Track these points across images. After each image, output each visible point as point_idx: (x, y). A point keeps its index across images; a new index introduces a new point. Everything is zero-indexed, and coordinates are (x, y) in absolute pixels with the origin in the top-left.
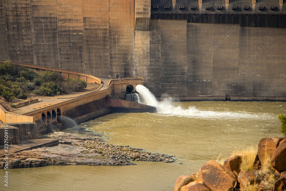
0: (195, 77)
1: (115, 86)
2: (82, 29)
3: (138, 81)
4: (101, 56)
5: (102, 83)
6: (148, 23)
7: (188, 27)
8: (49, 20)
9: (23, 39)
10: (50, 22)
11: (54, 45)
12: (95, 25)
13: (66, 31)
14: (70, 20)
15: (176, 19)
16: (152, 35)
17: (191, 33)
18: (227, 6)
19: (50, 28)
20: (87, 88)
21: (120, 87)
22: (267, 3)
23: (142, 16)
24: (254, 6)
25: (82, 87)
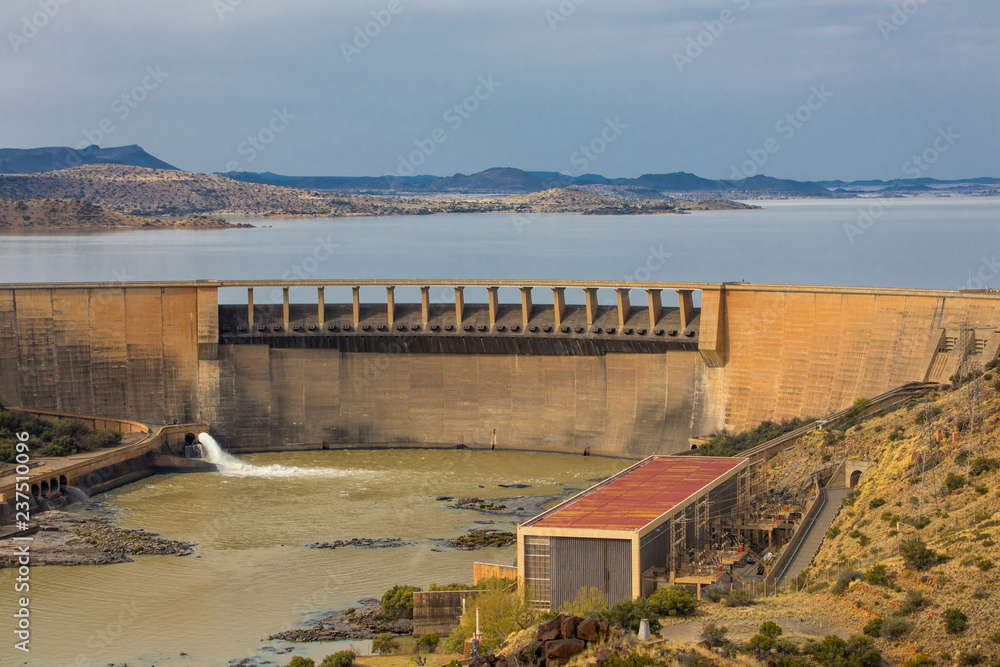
0: (282, 420)
1: (170, 436)
2: (125, 359)
3: (202, 427)
4: (152, 395)
5: (150, 431)
6: (215, 350)
7: (270, 353)
8: (78, 350)
9: (42, 376)
10: (81, 352)
11: (86, 383)
12: (143, 354)
13: (103, 363)
14: (108, 348)
15: (254, 343)
16: (223, 366)
17: (275, 361)
18: (321, 325)
19: (80, 360)
20: (123, 441)
21: (176, 436)
22: (373, 321)
23: (206, 341)
24: (356, 325)
25: (114, 441)
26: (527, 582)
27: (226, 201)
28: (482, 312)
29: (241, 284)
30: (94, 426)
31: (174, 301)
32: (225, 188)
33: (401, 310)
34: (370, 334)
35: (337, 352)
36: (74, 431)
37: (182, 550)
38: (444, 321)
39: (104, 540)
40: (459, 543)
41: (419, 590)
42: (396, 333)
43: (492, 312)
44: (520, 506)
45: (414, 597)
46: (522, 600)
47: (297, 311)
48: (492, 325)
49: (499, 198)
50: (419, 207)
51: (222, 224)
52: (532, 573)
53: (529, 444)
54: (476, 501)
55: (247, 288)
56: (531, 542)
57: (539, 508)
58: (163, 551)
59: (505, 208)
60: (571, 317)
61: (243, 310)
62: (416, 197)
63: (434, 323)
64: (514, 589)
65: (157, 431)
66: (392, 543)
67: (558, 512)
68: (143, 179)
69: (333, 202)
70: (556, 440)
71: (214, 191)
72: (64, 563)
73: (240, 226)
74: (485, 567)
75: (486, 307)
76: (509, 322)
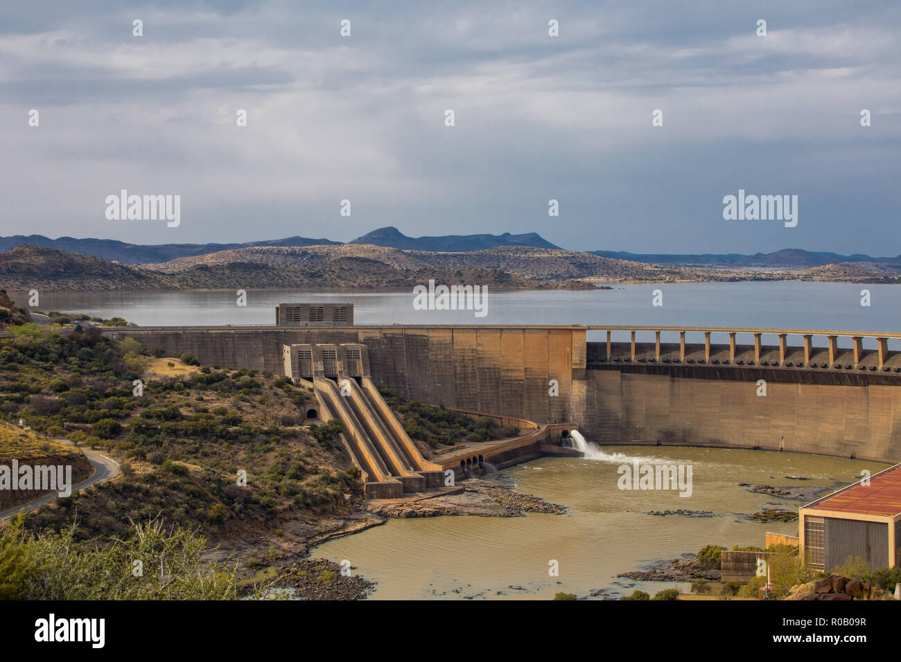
0: (628, 424)
1: (552, 431)
2: (523, 378)
3: (573, 426)
4: (540, 403)
5: (538, 428)
6: (584, 373)
7: (622, 376)
8: (492, 370)
9: (469, 388)
10: (494, 372)
11: (497, 393)
12: (534, 375)
13: (508, 380)
14: (512, 370)
15: (610, 369)
16: (589, 384)
17: (624, 382)
18: (657, 358)
19: (494, 377)
20: (520, 434)
21: (556, 432)
22: (695, 356)
23: (578, 367)
24: (682, 358)
25: (515, 433)
26: (806, 549)
27: (594, 271)
28: (775, 352)
29: (602, 328)
30: (502, 423)
31: (557, 339)
32: (593, 262)
33: (715, 349)
34: (692, 365)
35: (668, 378)
36: (489, 425)
37: (559, 510)
38: (746, 357)
39: (507, 501)
40: (756, 517)
41: (725, 549)
42: (711, 365)
43: (782, 352)
44: (801, 493)
45: (722, 555)
46: (803, 562)
47: (641, 348)
48: (782, 361)
49: (789, 271)
50: (729, 276)
51: (590, 286)
52: (810, 542)
53: (808, 449)
54: (769, 487)
55: (606, 331)
56: (810, 520)
57: (815, 497)
58: (546, 511)
59: (793, 278)
60: (842, 357)
61: (603, 345)
62: (727, 270)
63: (739, 359)
64: (796, 553)
65: (544, 428)
66: (705, 515)
67: (831, 499)
68: (538, 256)
69: (668, 272)
70: (829, 447)
71: (586, 264)
72: (481, 515)
73: (602, 288)
74: (775, 537)
75: (777, 348)
76: (794, 359)
